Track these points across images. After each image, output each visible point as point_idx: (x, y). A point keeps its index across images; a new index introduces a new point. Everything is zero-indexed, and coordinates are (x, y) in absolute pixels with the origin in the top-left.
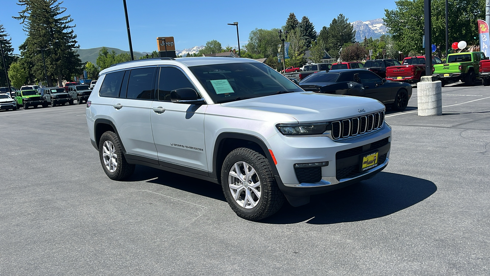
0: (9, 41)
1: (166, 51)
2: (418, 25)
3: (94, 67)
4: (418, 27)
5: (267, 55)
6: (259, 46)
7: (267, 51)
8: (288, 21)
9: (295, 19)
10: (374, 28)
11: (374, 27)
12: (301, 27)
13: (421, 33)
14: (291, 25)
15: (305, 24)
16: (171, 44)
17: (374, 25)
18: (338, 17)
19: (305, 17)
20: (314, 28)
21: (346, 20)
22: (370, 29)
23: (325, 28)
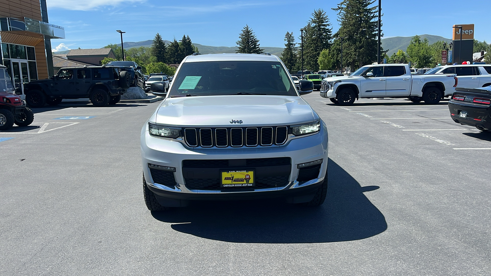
0: (331, 30)
1: (461, 39)
3: (403, 55)
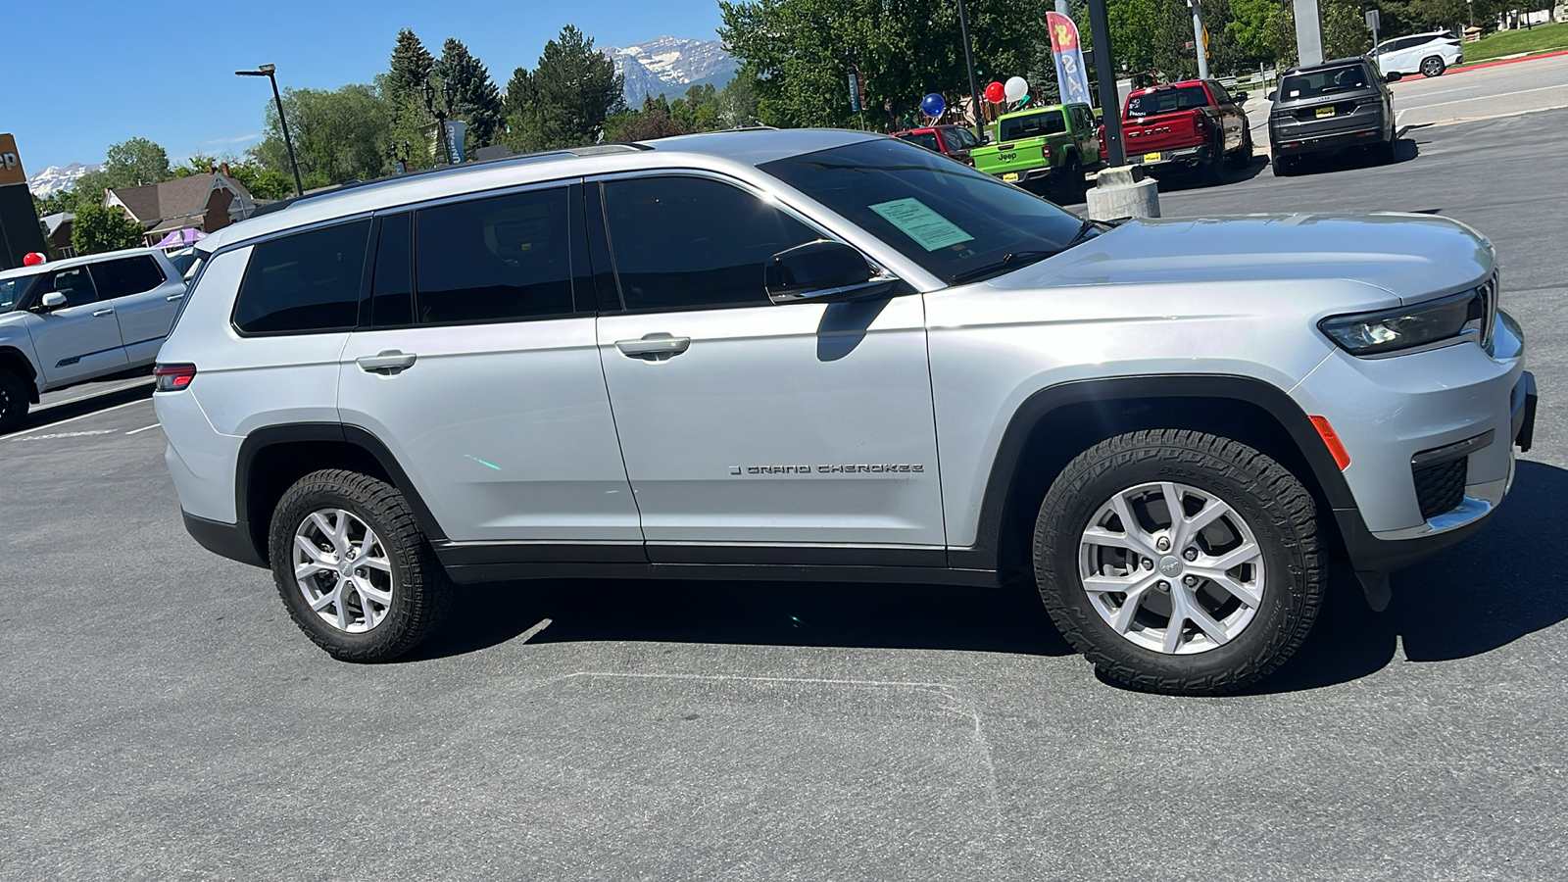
2: (824, 44)
4: (826, 49)
5: (340, 174)
6: (308, 147)
7: (336, 160)
8: (398, 59)
9: (420, 49)
10: (655, 65)
11: (655, 62)
12: (445, 74)
13: (835, 68)
14: (410, 71)
15: (455, 63)
16: (7, 161)
17: (657, 58)
18: (562, 35)
19: (452, 42)
20: (487, 74)
21: (589, 44)
22: (644, 71)
23: (521, 73)
